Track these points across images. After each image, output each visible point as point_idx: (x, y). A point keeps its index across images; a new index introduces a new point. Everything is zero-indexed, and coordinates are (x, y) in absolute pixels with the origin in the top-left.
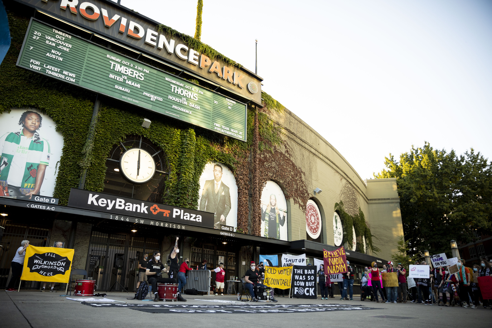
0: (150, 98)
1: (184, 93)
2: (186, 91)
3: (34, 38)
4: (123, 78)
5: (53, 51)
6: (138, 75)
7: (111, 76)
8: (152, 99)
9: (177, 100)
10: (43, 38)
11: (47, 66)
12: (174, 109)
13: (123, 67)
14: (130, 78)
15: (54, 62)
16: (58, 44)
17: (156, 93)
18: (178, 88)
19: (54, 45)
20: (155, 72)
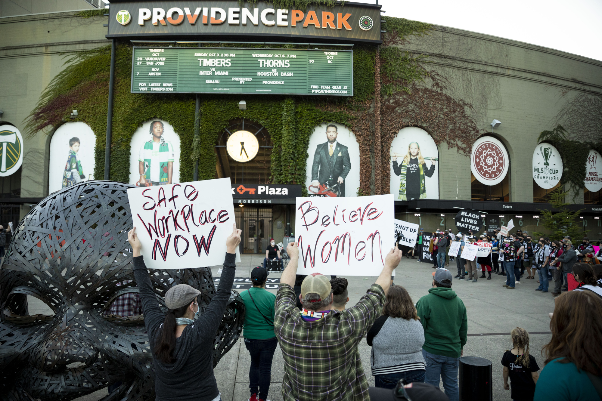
0: (239, 81)
1: (274, 64)
2: (275, 60)
3: (138, 64)
4: (212, 70)
5: (153, 70)
6: (225, 62)
7: (201, 73)
8: (241, 83)
9: (267, 74)
10: (144, 61)
11: (150, 84)
12: (264, 84)
13: (210, 60)
14: (218, 69)
15: (155, 79)
16: (155, 62)
17: (245, 74)
18: (266, 61)
19: (152, 63)
20: (241, 52)
